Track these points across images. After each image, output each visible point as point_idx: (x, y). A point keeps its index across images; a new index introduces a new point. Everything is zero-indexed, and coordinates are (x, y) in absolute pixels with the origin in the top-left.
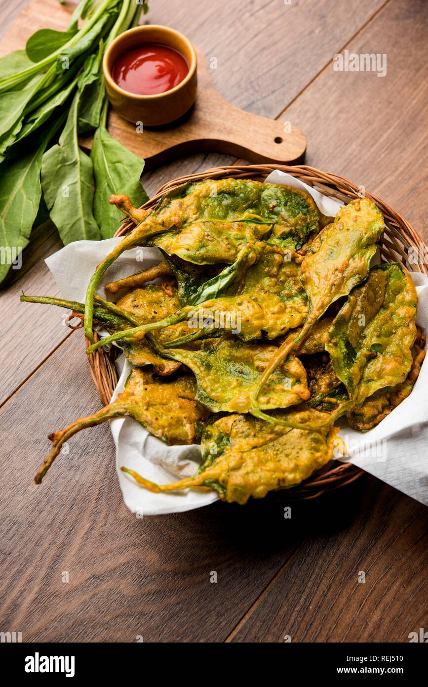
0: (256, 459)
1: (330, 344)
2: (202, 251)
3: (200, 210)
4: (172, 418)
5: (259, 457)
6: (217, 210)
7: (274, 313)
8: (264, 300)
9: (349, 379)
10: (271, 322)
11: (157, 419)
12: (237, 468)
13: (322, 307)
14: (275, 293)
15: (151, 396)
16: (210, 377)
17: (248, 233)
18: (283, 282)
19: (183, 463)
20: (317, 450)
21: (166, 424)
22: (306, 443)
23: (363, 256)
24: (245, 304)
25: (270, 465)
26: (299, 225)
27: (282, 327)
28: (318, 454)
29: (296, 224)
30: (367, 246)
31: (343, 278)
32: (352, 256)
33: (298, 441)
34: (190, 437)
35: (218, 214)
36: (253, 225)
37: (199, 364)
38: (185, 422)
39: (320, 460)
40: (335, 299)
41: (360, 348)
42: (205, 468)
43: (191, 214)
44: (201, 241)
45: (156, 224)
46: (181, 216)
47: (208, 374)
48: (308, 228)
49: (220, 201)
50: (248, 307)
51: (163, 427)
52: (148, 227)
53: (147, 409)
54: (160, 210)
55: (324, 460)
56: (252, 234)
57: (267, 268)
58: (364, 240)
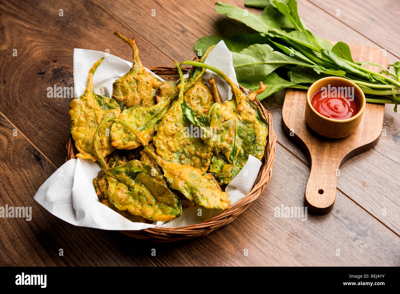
0: (89, 114)
1: (140, 164)
2: (215, 116)
3: (246, 122)
4: (127, 89)
5: (89, 116)
6: (245, 132)
7: (167, 142)
8: (179, 141)
9: (119, 172)
10: (161, 137)
11: (127, 81)
12: (87, 105)
13: (162, 163)
14: (184, 150)
15: (143, 83)
16: (145, 112)
17: (225, 144)
18: (191, 158)
19: (103, 90)
20: (83, 142)
21: (124, 85)
22: (89, 138)
23: (185, 188)
24: (175, 127)
25: (83, 119)
26: (225, 173)
27: (157, 142)
28: (80, 141)
29: (226, 172)
30: (192, 194)
31: (175, 175)
32: (186, 183)
33: (91, 135)
34: (116, 97)
35: (242, 132)
36: (231, 149)
37: (155, 109)
38: (125, 97)
39: (77, 142)
40: (164, 171)
41: (136, 182)
42: (95, 96)
43: (243, 117)
44: (221, 116)
45: (241, 99)
46: (243, 112)
47: (148, 112)
48: (222, 178)
49: (251, 135)
50: (172, 127)
51: (122, 83)
52: (239, 95)
53: (134, 78)
54: (249, 103)
55: (77, 144)
56: (224, 146)
57: (200, 149)
58: (195, 191)
